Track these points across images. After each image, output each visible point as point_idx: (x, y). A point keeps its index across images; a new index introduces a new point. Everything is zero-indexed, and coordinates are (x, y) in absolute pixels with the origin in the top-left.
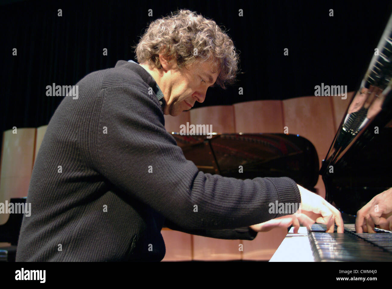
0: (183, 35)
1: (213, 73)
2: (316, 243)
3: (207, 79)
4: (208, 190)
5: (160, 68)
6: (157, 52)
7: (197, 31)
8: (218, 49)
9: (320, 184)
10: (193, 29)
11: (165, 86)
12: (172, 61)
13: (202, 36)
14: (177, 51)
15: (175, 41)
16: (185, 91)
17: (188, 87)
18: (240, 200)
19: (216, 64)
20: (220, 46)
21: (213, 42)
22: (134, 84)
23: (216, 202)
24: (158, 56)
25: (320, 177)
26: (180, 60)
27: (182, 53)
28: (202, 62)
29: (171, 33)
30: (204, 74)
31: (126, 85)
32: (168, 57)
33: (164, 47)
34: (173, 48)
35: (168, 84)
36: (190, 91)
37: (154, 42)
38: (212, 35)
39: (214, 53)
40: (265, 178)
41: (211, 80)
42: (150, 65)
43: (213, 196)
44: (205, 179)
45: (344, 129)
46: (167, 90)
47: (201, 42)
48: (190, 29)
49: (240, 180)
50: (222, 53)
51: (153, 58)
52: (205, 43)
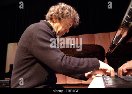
0: (60, 11)
1: (71, 23)
2: (105, 78)
3: (69, 25)
4: (67, 61)
5: (53, 22)
6: (52, 17)
7: (65, 9)
8: (72, 15)
9: (106, 60)
10: (63, 9)
11: (55, 28)
12: (57, 20)
13: (66, 11)
14: (58, 16)
15: (58, 13)
16: (62, 29)
17: (63, 27)
18: (79, 65)
19: (71, 20)
20: (72, 14)
21: (70, 13)
22: (44, 27)
23: (70, 66)
24: (52, 18)
25: (106, 58)
26: (60, 19)
27: (60, 17)
28: (67, 19)
29: (56, 10)
30: (68, 23)
31: (41, 28)
32: (56, 18)
33: (54, 15)
34: (57, 15)
35: (56, 27)
36: (63, 29)
37: (51, 14)
38: (70, 10)
39: (71, 16)
40: (88, 58)
41: (70, 25)
42: (50, 21)
43: (69, 63)
44: (67, 58)
45: (113, 43)
46: (56, 29)
47: (66, 13)
48: (62, 9)
49: (79, 58)
50: (73, 16)
51: (51, 19)
52: (67, 13)
